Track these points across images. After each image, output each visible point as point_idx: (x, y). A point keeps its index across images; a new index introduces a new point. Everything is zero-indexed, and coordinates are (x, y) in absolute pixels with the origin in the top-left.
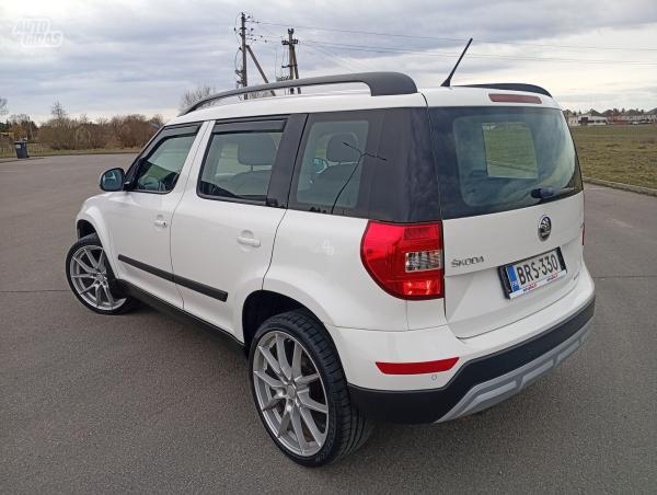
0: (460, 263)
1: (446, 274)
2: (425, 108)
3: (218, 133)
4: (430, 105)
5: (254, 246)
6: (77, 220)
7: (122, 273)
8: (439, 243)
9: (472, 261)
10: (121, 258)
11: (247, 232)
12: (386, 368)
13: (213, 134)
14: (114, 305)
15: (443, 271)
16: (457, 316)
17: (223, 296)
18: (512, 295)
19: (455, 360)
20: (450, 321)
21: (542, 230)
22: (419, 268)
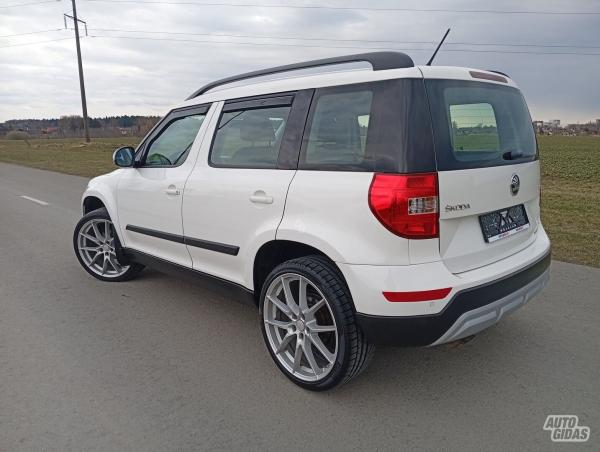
0: (452, 209)
1: (441, 218)
2: (421, 79)
3: (226, 112)
4: (426, 77)
5: (266, 203)
6: (83, 198)
7: (129, 242)
8: (435, 191)
9: (461, 207)
10: (129, 228)
11: (260, 192)
12: (391, 297)
13: (222, 112)
14: (119, 272)
15: (438, 215)
16: (449, 254)
17: (234, 251)
18: (490, 240)
19: (449, 290)
20: (444, 258)
21: (513, 186)
22: (417, 211)
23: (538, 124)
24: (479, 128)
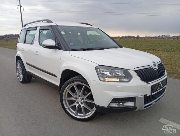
23: (164, 36)
24: (146, 37)
